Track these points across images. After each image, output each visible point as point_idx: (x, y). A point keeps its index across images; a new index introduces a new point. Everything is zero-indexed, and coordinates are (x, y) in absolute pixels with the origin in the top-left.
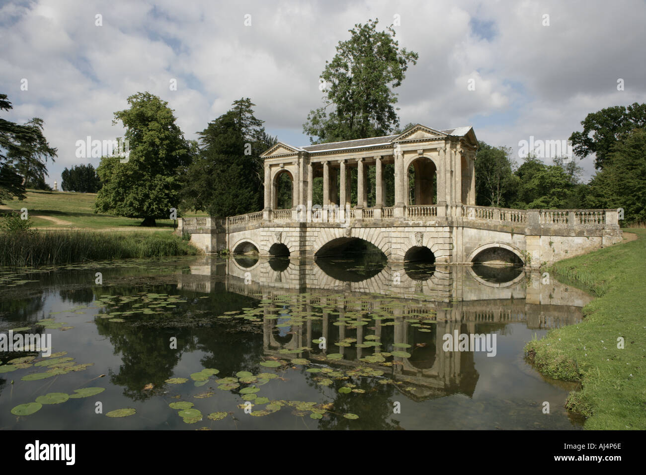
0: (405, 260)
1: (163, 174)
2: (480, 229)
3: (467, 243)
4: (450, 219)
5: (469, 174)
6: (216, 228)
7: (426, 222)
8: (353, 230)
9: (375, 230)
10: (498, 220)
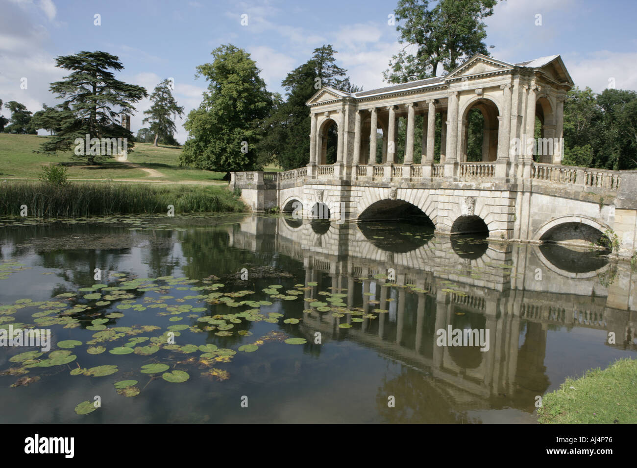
0: (452, 231)
1: (242, 128)
2: (555, 196)
3: (536, 214)
4: (512, 181)
5: (554, 121)
6: (263, 183)
7: (479, 185)
8: (399, 190)
9: (423, 192)
10: (582, 185)
